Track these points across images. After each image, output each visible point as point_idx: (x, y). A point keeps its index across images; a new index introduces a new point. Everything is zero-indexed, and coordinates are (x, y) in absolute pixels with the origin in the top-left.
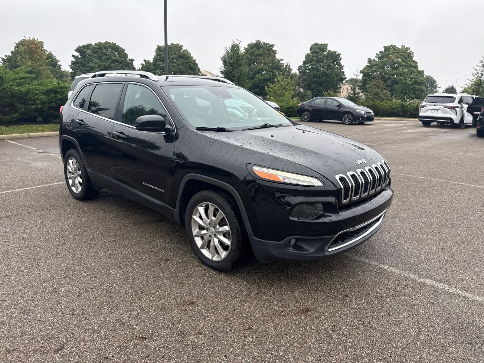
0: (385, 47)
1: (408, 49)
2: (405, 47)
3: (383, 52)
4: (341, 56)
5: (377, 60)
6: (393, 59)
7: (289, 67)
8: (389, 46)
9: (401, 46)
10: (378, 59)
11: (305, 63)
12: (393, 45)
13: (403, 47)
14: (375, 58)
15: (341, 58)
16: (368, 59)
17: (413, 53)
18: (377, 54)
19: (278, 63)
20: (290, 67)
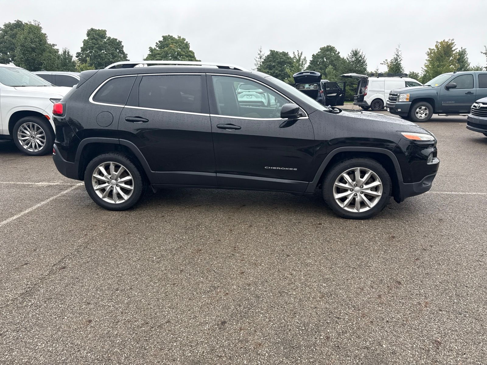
0: (163, 37)
1: (184, 39)
2: (181, 38)
3: (161, 41)
4: (123, 44)
5: (157, 48)
6: (174, 49)
7: (68, 53)
8: (167, 36)
9: (177, 37)
10: (159, 48)
11: (83, 49)
12: (170, 35)
13: (179, 37)
14: (155, 47)
15: (123, 46)
16: (149, 48)
17: (189, 44)
18: (157, 43)
19: (50, 48)
20: (70, 54)
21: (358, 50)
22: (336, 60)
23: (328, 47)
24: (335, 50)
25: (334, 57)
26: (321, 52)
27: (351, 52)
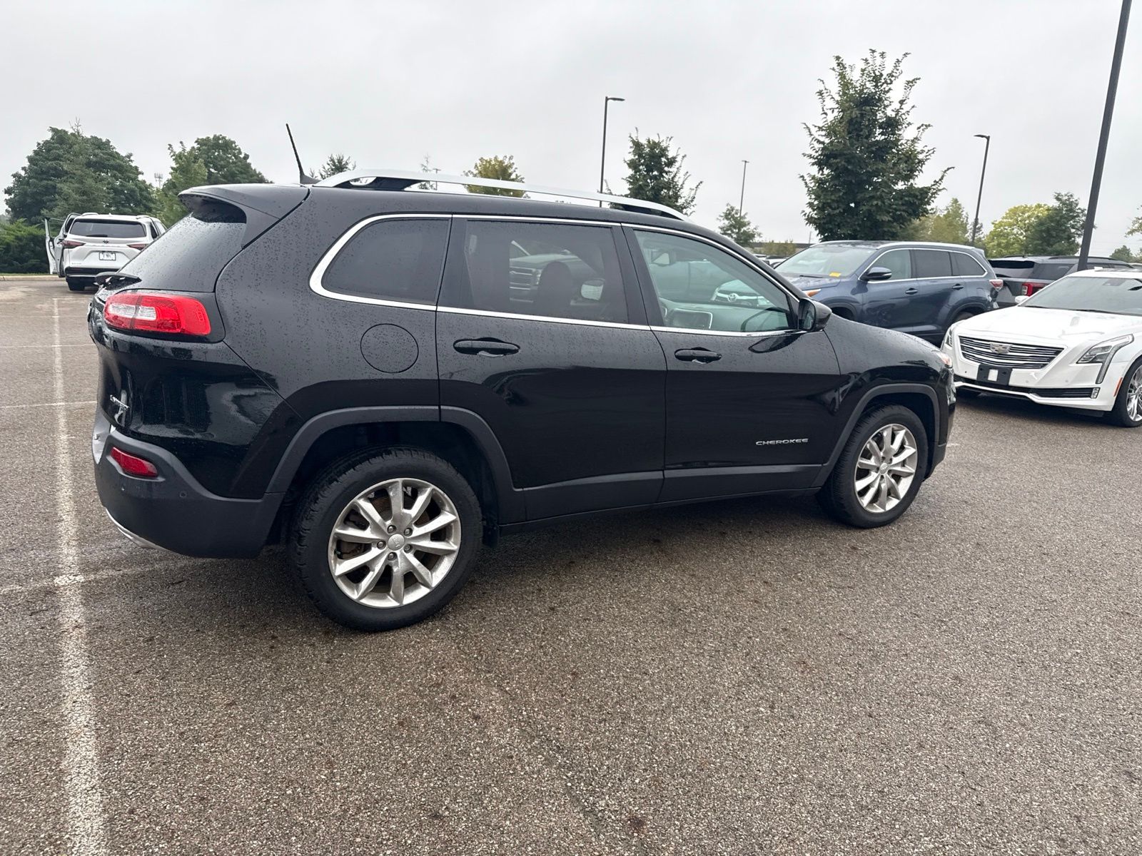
21: (345, 160)
22: (241, 173)
23: (217, 138)
24: (236, 149)
25: (238, 166)
26: (199, 149)
27: (329, 162)
